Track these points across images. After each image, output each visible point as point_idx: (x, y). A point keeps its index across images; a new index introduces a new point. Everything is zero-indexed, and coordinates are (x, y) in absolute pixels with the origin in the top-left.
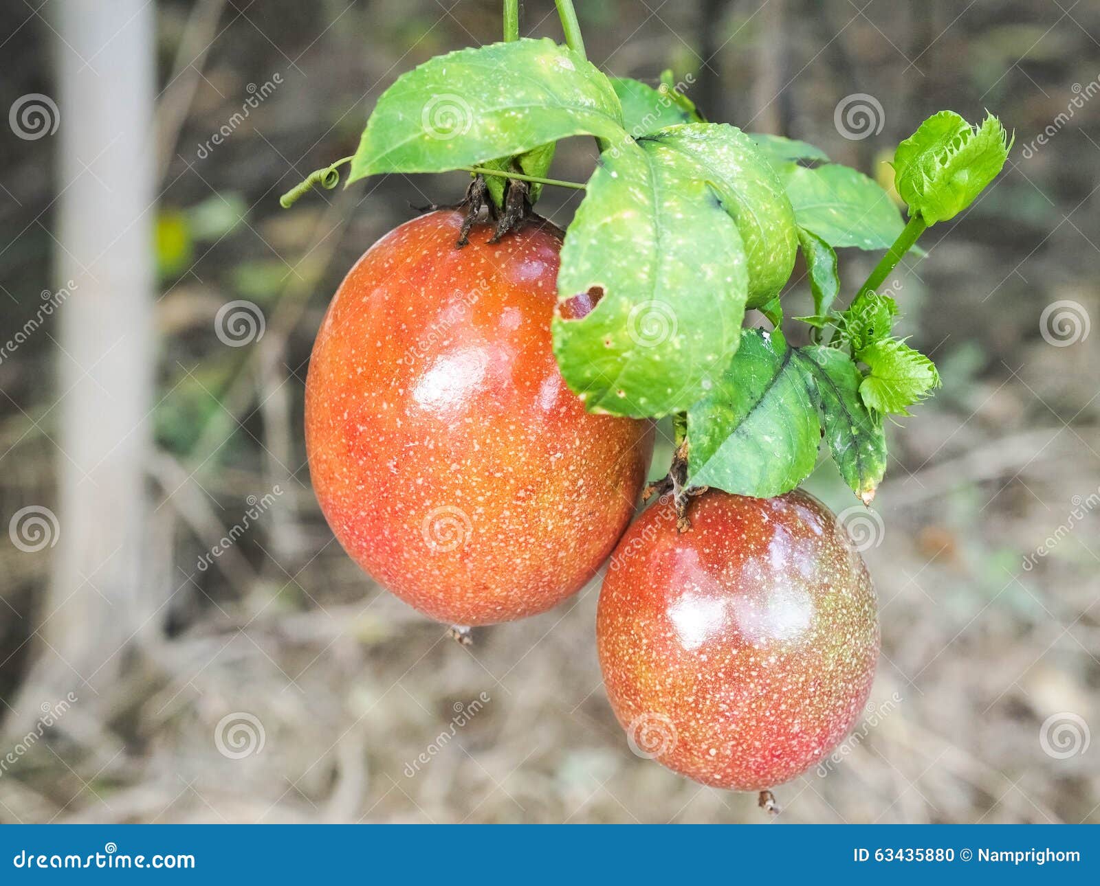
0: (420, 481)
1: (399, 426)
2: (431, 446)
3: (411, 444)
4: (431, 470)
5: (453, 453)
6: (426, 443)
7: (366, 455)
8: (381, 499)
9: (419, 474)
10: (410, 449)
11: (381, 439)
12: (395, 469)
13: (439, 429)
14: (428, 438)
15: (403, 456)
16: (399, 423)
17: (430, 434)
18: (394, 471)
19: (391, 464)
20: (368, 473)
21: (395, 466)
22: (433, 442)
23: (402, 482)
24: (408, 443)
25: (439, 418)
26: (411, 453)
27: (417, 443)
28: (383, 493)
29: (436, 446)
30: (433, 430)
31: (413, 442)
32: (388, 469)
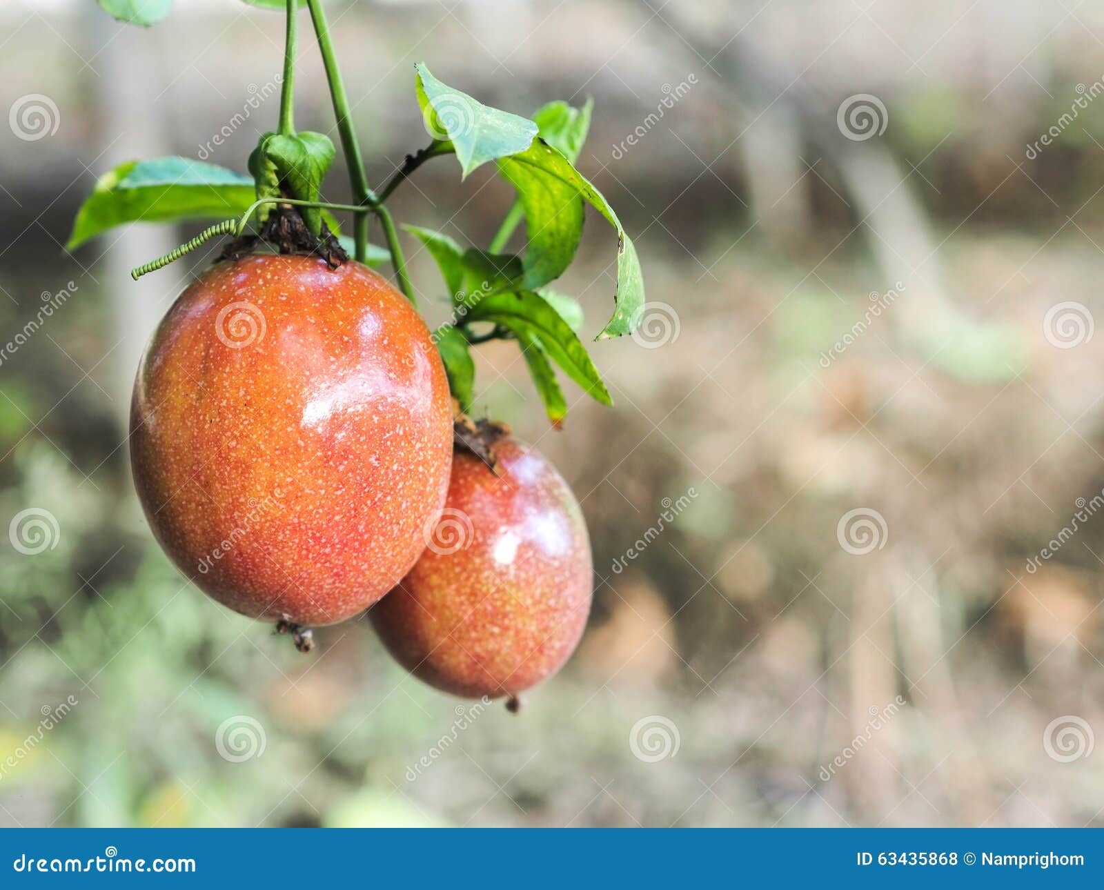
0: (395, 467)
1: (376, 422)
2: (401, 433)
3: (388, 435)
4: (402, 454)
5: (416, 434)
6: (397, 431)
7: (347, 459)
8: (362, 495)
9: (395, 461)
10: (387, 440)
11: (362, 439)
12: (377, 462)
13: (404, 416)
14: (398, 425)
15: (383, 447)
16: (376, 419)
17: (399, 422)
18: (376, 464)
19: (372, 460)
20: (350, 474)
21: (377, 459)
22: (402, 428)
23: (382, 472)
24: (385, 435)
25: (403, 406)
26: (389, 443)
27: (391, 432)
28: (365, 488)
29: (405, 432)
30: (401, 418)
31: (388, 432)
32: (371, 464)
